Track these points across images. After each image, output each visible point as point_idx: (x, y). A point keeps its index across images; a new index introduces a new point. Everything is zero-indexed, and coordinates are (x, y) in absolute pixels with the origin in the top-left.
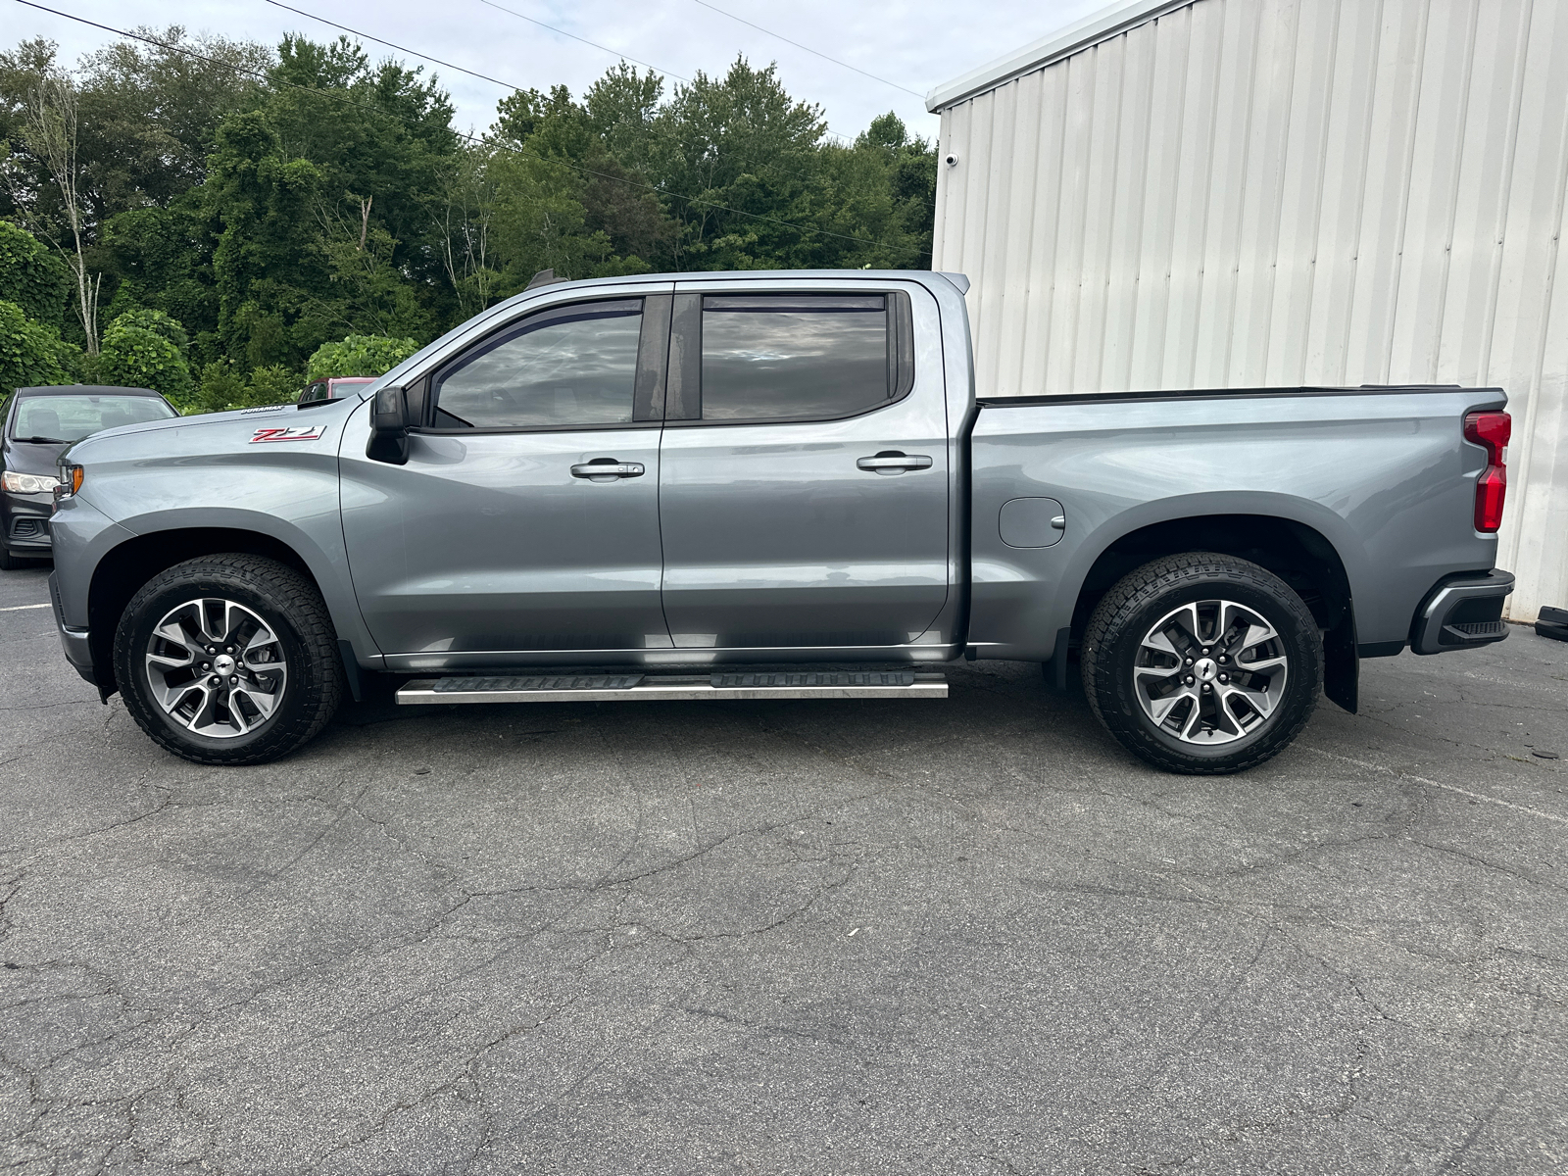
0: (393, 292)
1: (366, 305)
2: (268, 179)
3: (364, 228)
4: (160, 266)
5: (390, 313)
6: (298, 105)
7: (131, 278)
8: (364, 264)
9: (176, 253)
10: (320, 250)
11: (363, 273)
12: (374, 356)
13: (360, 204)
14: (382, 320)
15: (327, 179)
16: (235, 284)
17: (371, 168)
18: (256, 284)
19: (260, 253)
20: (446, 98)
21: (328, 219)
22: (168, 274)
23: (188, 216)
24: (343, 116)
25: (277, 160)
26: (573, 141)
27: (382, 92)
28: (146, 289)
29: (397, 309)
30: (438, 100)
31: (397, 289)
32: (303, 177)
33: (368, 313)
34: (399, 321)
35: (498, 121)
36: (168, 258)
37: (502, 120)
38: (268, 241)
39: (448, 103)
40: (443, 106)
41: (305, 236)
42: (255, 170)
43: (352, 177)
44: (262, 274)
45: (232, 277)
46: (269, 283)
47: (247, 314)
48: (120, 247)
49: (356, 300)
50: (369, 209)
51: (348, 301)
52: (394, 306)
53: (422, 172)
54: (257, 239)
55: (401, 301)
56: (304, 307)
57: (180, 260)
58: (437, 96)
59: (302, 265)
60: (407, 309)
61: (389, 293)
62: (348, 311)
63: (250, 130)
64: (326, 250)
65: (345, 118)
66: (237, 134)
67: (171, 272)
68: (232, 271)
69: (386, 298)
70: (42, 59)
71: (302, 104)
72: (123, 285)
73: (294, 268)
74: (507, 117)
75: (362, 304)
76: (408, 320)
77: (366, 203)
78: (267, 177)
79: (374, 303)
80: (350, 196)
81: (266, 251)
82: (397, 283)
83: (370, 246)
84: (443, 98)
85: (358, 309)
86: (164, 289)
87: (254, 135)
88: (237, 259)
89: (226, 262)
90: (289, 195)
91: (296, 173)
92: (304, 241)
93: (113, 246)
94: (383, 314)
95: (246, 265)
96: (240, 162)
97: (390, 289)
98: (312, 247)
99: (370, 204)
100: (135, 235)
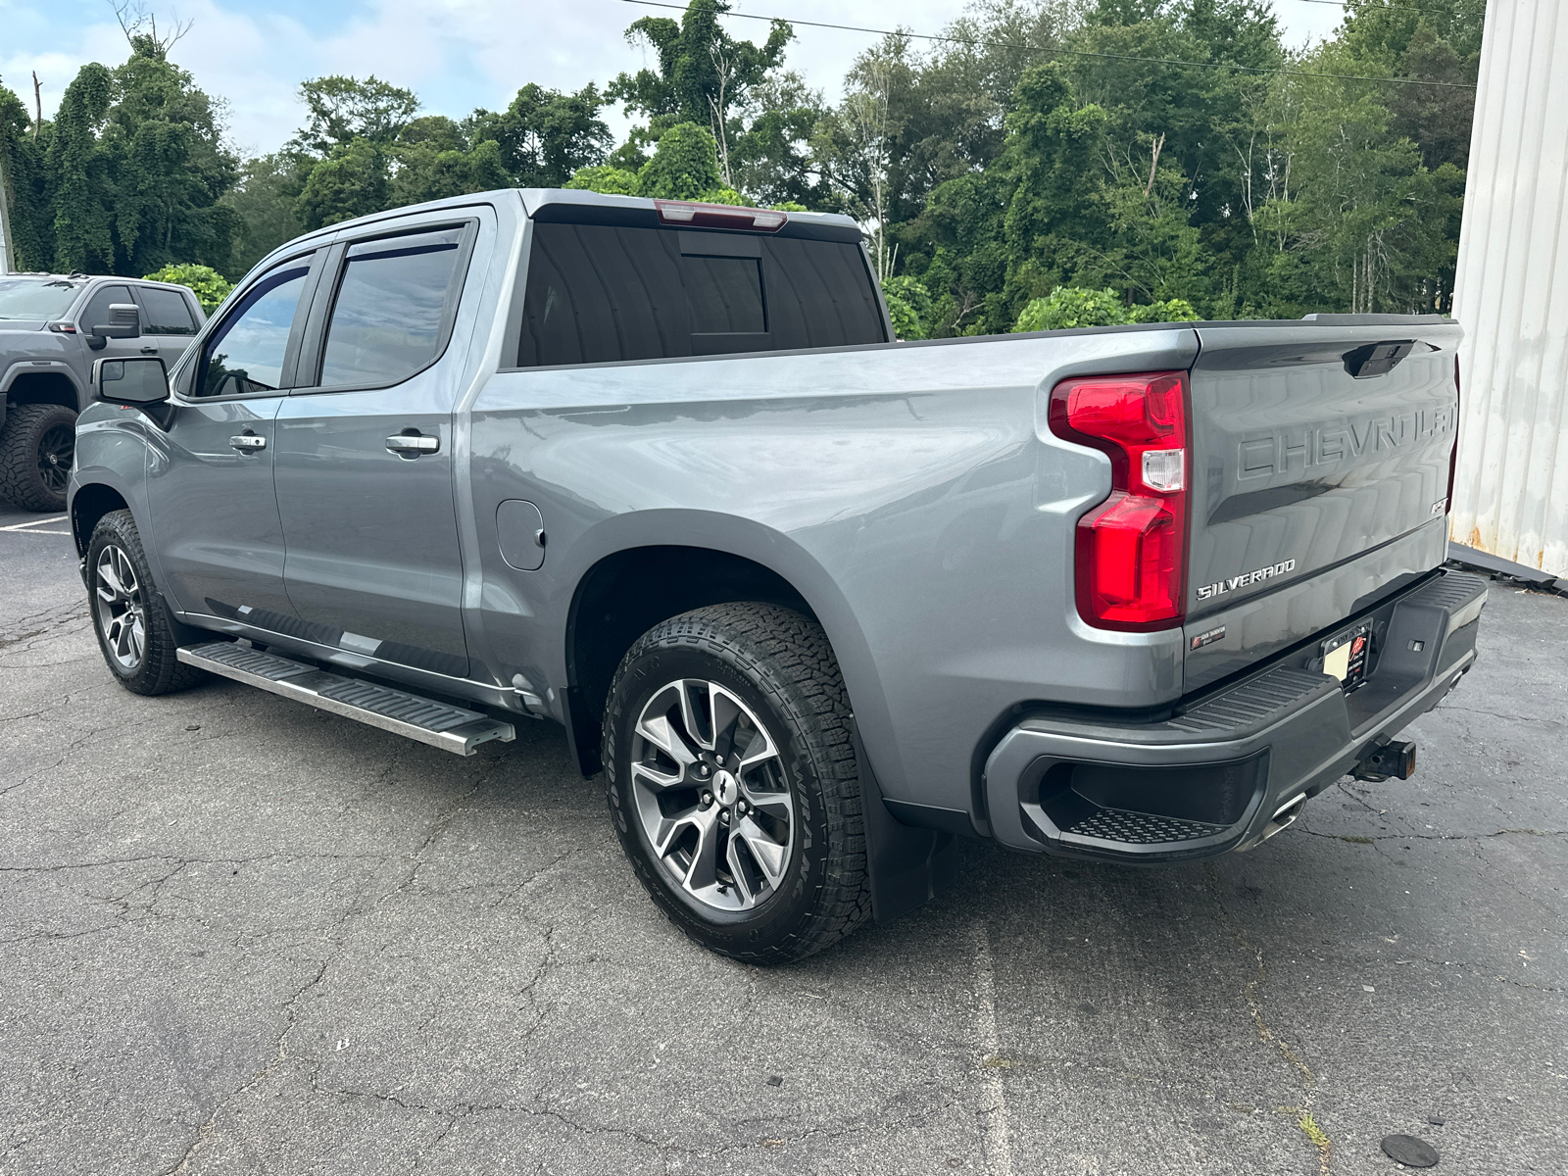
0: (1178, 236)
1: (1145, 253)
2: (1058, 131)
3: (1153, 169)
4: (970, 231)
5: (1170, 260)
6: (1098, 48)
7: (946, 245)
8: (1149, 210)
9: (985, 217)
10: (1102, 198)
11: (1144, 219)
12: (1065, 310)
13: (1152, 143)
14: (1161, 269)
15: (1119, 121)
16: (1021, 242)
17: (1170, 103)
18: (1039, 241)
19: (1045, 208)
20: (1269, 8)
21: (1116, 164)
22: (976, 238)
23: (1000, 178)
24: (1144, 51)
25: (1067, 109)
26: (1400, 30)
27: (1193, 15)
28: (956, 254)
29: (1179, 255)
30: (1258, 13)
31: (1181, 233)
32: (1089, 123)
33: (1146, 262)
34: (1179, 268)
35: (1343, 23)
36: (977, 223)
37: (1347, 20)
38: (1054, 196)
39: (1270, 14)
40: (1264, 17)
41: (1089, 185)
42: (1045, 123)
43: (1148, 115)
44: (1047, 230)
45: (1019, 235)
46: (1051, 240)
47: (1027, 272)
48: (938, 216)
49: (1135, 249)
50: (1160, 147)
51: (1125, 251)
52: (1176, 252)
53: (1228, 97)
54: (1044, 193)
55: (1183, 245)
56: (1080, 260)
57: (988, 223)
58: (1258, 7)
59: (1084, 217)
60: (1189, 253)
61: (1172, 238)
62: (1126, 261)
63: (1044, 83)
64: (1108, 198)
65: (1147, 53)
66: (1032, 89)
67: (979, 236)
68: (1019, 230)
69: (1169, 243)
70: (900, 46)
71: (1102, 45)
72: (938, 252)
73: (1077, 220)
74: (1354, 17)
75: (1141, 253)
76: (1188, 265)
77: (1158, 142)
78: (1055, 129)
79: (1155, 249)
80: (1141, 136)
81: (1051, 206)
82: (1182, 226)
83: (1159, 189)
84: (1264, 9)
85: (1137, 258)
86: (971, 253)
87: (1047, 87)
88: (1025, 218)
89: (1015, 221)
90: (1077, 145)
91: (1083, 120)
92: (1088, 191)
93: (933, 215)
94: (1162, 261)
95: (1033, 222)
96: (1032, 117)
97: (1173, 234)
98: (1094, 197)
99: (1161, 142)
100: (953, 204)
